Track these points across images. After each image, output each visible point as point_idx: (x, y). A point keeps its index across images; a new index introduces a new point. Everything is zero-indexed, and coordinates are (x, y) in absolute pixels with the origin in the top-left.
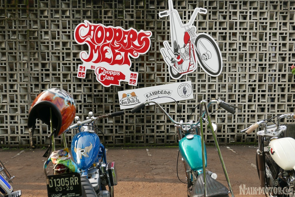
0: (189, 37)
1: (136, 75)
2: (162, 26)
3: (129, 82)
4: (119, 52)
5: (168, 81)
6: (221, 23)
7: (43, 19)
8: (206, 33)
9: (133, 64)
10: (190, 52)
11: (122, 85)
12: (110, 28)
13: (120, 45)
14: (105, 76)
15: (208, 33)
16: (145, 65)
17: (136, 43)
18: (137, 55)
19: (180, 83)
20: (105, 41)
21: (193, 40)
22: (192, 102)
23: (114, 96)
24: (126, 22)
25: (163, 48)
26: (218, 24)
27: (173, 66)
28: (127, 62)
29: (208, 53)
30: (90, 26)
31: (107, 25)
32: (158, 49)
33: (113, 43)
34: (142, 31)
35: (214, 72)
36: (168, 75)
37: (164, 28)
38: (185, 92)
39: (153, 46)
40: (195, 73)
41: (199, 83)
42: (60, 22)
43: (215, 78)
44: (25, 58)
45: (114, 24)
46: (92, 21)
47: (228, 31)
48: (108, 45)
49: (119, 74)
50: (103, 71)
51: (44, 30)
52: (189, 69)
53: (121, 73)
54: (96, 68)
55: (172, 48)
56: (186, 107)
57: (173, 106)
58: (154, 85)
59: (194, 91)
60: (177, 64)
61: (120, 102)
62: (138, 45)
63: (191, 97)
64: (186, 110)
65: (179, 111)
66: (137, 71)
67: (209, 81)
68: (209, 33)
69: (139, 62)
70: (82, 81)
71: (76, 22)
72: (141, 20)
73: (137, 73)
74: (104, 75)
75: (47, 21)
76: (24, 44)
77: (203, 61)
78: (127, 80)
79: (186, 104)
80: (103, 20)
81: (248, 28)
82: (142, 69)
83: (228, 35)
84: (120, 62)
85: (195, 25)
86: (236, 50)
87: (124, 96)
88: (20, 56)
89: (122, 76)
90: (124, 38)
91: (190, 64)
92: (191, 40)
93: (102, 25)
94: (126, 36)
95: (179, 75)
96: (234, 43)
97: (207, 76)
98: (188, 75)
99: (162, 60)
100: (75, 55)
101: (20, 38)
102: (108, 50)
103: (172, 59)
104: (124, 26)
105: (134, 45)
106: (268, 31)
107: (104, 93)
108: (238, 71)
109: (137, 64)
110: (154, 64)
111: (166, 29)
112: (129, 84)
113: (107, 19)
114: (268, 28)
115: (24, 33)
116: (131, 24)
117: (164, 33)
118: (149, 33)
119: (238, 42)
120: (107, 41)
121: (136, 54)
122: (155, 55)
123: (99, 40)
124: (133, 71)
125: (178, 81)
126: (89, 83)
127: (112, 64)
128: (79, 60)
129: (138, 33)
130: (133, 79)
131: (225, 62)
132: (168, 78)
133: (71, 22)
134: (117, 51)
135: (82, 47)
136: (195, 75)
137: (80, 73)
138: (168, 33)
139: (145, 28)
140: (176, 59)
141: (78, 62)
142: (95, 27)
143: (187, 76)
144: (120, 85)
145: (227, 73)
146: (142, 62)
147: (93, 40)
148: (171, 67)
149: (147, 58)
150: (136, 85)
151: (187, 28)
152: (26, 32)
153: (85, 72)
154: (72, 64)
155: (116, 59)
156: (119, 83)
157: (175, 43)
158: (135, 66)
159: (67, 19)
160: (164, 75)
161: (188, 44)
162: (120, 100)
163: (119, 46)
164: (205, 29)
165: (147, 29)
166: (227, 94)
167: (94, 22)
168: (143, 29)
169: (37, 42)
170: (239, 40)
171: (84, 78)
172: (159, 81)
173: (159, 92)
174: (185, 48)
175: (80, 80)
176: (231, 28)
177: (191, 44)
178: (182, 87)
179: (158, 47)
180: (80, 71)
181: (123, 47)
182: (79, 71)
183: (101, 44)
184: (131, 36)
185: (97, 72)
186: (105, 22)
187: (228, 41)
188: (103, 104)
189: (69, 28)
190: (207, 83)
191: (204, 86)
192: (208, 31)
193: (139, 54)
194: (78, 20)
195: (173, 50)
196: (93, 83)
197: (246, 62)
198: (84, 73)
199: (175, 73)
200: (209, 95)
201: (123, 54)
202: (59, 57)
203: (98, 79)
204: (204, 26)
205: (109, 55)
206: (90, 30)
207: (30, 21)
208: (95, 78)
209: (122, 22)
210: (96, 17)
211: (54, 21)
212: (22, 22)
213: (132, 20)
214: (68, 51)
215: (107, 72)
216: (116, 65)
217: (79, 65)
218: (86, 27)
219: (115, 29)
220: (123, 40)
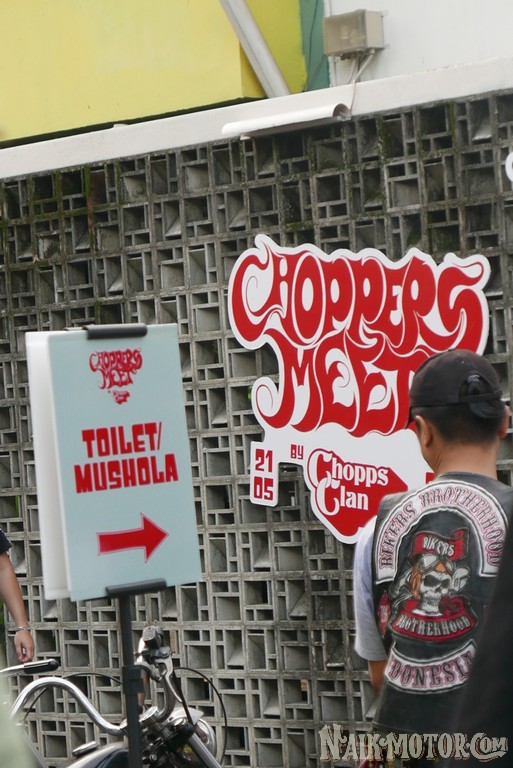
4: (376, 370)
7: (134, 247)
12: (340, 262)
13: (380, 340)
14: (336, 493)
17: (434, 321)
24: (395, 220)
30: (277, 261)
33: (354, 331)
34: (451, 260)
39: (501, 329)
42: (186, 251)
45: (353, 239)
46: (283, 237)
48: (335, 342)
49: (386, 479)
50: (328, 466)
53: (391, 474)
54: (306, 455)
71: (233, 247)
72: (446, 204)
74: (335, 485)
75: (149, 256)
80: (319, 223)
89: (397, 488)
90: (391, 304)
93: (314, 251)
94: (398, 291)
100: (243, 393)
102: (340, 367)
105: (428, 335)
113: (329, 221)
116: (413, 228)
118: (476, 267)
120: (335, 323)
122: (511, 377)
123: (308, 322)
126: (292, 527)
127: (358, 433)
128: (252, 419)
129: (437, 272)
134: (370, 368)
137: (258, 480)
142: (292, 260)
147: (286, 323)
153: (274, 476)
154: (232, 442)
155: (370, 407)
159: (206, 240)
163: (373, 342)
167: (291, 242)
168: (454, 247)
171: (273, 503)
175: (261, 512)
180: (259, 474)
181: (391, 347)
182: (254, 473)
183: (314, 342)
184: (415, 290)
185: (310, 474)
189: (213, 276)
194: (238, 236)
196: (304, 528)
198: (269, 482)
201: (391, 377)
202: (190, 411)
203: (318, 505)
205: (345, 391)
206: (277, 279)
207: (100, 261)
208: (307, 499)
209: (381, 222)
210: (294, 214)
211: (168, 254)
212: (83, 269)
213: (414, 208)
214: (218, 383)
215: (343, 472)
216: (373, 436)
217: (255, 445)
218: (263, 267)
219: (356, 264)
220: (386, 314)
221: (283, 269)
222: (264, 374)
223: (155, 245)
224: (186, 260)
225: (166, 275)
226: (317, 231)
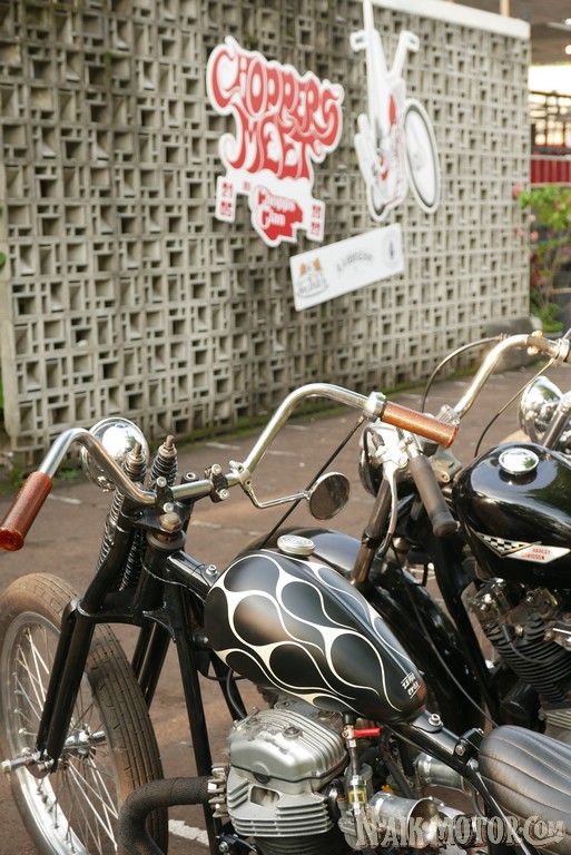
0: (396, 109)
1: (320, 208)
3: (309, 230)
4: (291, 141)
5: (367, 225)
8: (416, 99)
11: (298, 239)
12: (274, 69)
13: (294, 121)
14: (268, 214)
15: (419, 99)
16: (332, 180)
17: (319, 117)
19: (385, 230)
20: (266, 109)
21: (400, 116)
22: (400, 278)
23: (283, 272)
25: (358, 136)
26: (431, 78)
27: (375, 186)
28: (305, 172)
29: (421, 151)
31: (269, 59)
33: (281, 113)
34: (326, 83)
35: (429, 200)
36: (366, 208)
43: (429, 215)
44: (102, 153)
45: (280, 57)
46: (242, 42)
47: (443, 97)
48: (272, 119)
49: (294, 208)
50: (264, 197)
51: (144, 57)
52: (396, 192)
53: (296, 205)
54: (252, 189)
55: (373, 136)
56: (393, 293)
59: (404, 250)
60: (380, 180)
62: (322, 123)
63: (400, 266)
66: (321, 197)
67: (422, 224)
68: (421, 101)
69: (322, 172)
70: (227, 228)
73: (322, 205)
74: (267, 209)
77: (414, 173)
78: (306, 224)
79: (393, 284)
81: (467, 92)
82: (327, 194)
83: (443, 108)
87: (303, 269)
89: (298, 213)
90: (299, 102)
92: (397, 114)
93: (261, 58)
94: (303, 96)
95: (383, 208)
97: (419, 210)
98: (396, 208)
99: (358, 167)
102: (272, 135)
103: (374, 166)
104: (297, 64)
105: (315, 124)
107: (267, 264)
111: (362, 80)
112: (309, 236)
113: (267, 41)
115: (99, 63)
117: (358, 92)
118: (338, 91)
120: (271, 107)
121: (319, 150)
124: (315, 197)
125: (382, 224)
127: (281, 178)
129: (321, 90)
130: (316, 221)
132: (366, 217)
133: (200, 39)
134: (288, 138)
135: (224, 122)
137: (223, 203)
139: (331, 74)
140: (378, 166)
141: (218, 169)
142: (248, 61)
144: (295, 239)
146: (327, 172)
147: (244, 101)
149: (335, 160)
150: (321, 237)
151: (392, 84)
152: (101, 58)
153: (233, 201)
154: (205, 176)
155: (287, 163)
156: (294, 233)
158: (316, 183)
159: (193, 29)
160: (360, 208)
161: (394, 126)
162: (295, 283)
163: (291, 123)
164: (415, 89)
165: (334, 78)
166: (444, 255)
168: (328, 77)
169: (128, 98)
170: (457, 122)
171: (232, 219)
173: (357, 256)
174: (391, 136)
178: (388, 242)
180: (224, 199)
181: (299, 128)
182: (220, 198)
183: (259, 117)
184: (311, 97)
185: (254, 201)
186: (265, 47)
187: (444, 124)
188: (267, 296)
190: (419, 229)
192: (418, 93)
193: (326, 149)
195: (374, 141)
198: (230, 205)
199: (378, 203)
201: (298, 147)
203: (257, 220)
204: (414, 81)
205: (274, 152)
206: (240, 71)
215: (272, 202)
217: (220, 180)
218: (232, 60)
219: (282, 73)
220: (297, 106)
221: (244, 65)
222: (227, 132)
223: (154, 22)
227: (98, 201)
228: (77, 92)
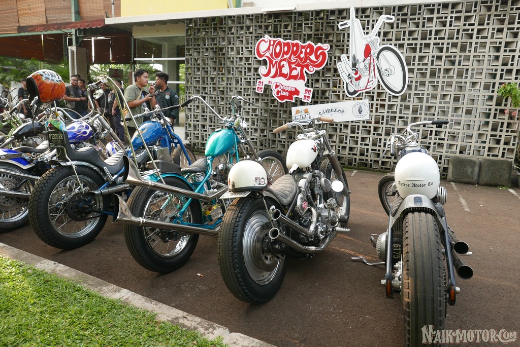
0: (371, 50)
1: (310, 91)
2: (342, 38)
3: (303, 98)
4: (295, 67)
5: (343, 99)
6: (411, 33)
7: (230, 35)
8: (391, 44)
9: (308, 80)
10: (370, 67)
11: (296, 101)
12: (288, 43)
13: (297, 60)
14: (280, 92)
15: (393, 44)
16: (320, 80)
17: (313, 57)
18: (313, 70)
19: (356, 101)
20: (283, 56)
21: (374, 53)
22: (367, 122)
23: (288, 112)
24: (305, 35)
25: (340, 63)
26: (407, 33)
27: (350, 83)
28: (302, 78)
29: (392, 68)
30: (270, 41)
31: (286, 39)
32: (335, 64)
33: (290, 58)
34: (319, 45)
35: (397, 90)
36: (344, 92)
37: (343, 41)
38: (360, 112)
39: (331, 61)
40: (374, 91)
41: (377, 102)
42: (244, 37)
43: (397, 97)
44: (215, 73)
45: (292, 38)
46: (272, 36)
47: (419, 42)
48: (285, 60)
49: (294, 90)
50: (279, 86)
51: (231, 46)
52: (367, 86)
53: (296, 89)
54: (273, 83)
55: (350, 63)
56: (361, 128)
57: (346, 126)
58: (328, 102)
59: (372, 111)
60: (354, 80)
61: (293, 119)
62: (315, 60)
63: (367, 118)
64: (360, 131)
65: (353, 131)
66: (312, 87)
67: (389, 101)
68: (395, 45)
69: (314, 78)
70: (260, 95)
71: (257, 38)
72: (320, 32)
73: (312, 90)
74: (280, 90)
75: (234, 37)
76: (214, 60)
77: (384, 78)
78: (301, 96)
79: (361, 124)
80: (283, 34)
81: (446, 37)
82: (317, 86)
83: (418, 46)
84: (295, 77)
85: (379, 36)
86: (427, 64)
87: (298, 112)
88: (211, 71)
89: (297, 92)
90: (301, 53)
91: (368, 80)
92: (372, 53)
93: (281, 40)
94: (303, 50)
95: (355, 92)
96: (426, 56)
97: (387, 94)
98: (366, 93)
99: (339, 76)
100: (256, 70)
101: (212, 55)
102: (285, 65)
103: (349, 75)
104: (302, 39)
105: (310, 60)
106: (474, 40)
107: (279, 108)
108: (428, 90)
109: (312, 80)
110: (329, 80)
111: (346, 41)
112: (303, 101)
113: (286, 34)
114: (475, 36)
115: (214, 50)
116: (309, 37)
117: (343, 46)
118: (326, 46)
119: (431, 55)
120: (285, 55)
121: (311, 69)
122: (332, 71)
123: (277, 55)
124: (308, 86)
125: (354, 99)
126: (266, 98)
127: (288, 80)
128: (258, 75)
129: (315, 47)
130: (307, 95)
131: (411, 79)
132: (343, 96)
133: (253, 37)
134: (293, 66)
135: (262, 62)
136: (373, 93)
137: (258, 88)
138: (348, 46)
139: (323, 41)
140: (353, 75)
141: (258, 77)
142: (274, 41)
143: (364, 94)
144: (294, 101)
145: (413, 92)
146: (318, 78)
147: (271, 55)
148: (347, 84)
149: (323, 73)
150: (310, 102)
151: (369, 40)
152: (216, 48)
153: (263, 87)
154: (252, 79)
155: (292, 74)
156: (294, 99)
157: (354, 57)
158: (310, 81)
159: (250, 35)
160: (339, 92)
161: (369, 58)
162: (293, 116)
163: (295, 60)
164: (391, 40)
165: (325, 42)
166: (410, 116)
167: (274, 37)
168: (321, 42)
169: (224, 58)
170: (432, 52)
171: (262, 92)
172: (334, 98)
173: (333, 111)
174: (365, 62)
175: (258, 94)
176: (424, 38)
177: (372, 58)
178: (358, 106)
179: (335, 61)
180: (259, 86)
181: (300, 62)
182: (257, 86)
183: (278, 59)
184: (308, 50)
185: (273, 87)
186: (284, 36)
187: (418, 55)
188: (278, 119)
189: (251, 43)
190: (387, 103)
191: (383, 106)
192: (393, 42)
193: (316, 69)
194: (260, 35)
195: (351, 65)
196: (270, 98)
197: (438, 80)
198: (261, 88)
199: (351, 91)
200: (388, 117)
201: (299, 69)
202: (241, 72)
203: (274, 94)
204: (390, 37)
205: (286, 70)
206: (270, 45)
207: (220, 38)
208: (271, 93)
209: (300, 35)
210: (276, 32)
211: (239, 38)
212: (213, 39)
213: (310, 32)
214: (250, 66)
215: (282, 88)
216: (292, 81)
217: (258, 80)
218: (266, 42)
219: (292, 44)
220: (300, 54)
221: (272, 43)
222: (263, 65)
223: (235, 35)
224: (244, 39)
225: (238, 42)
226: (282, 36)
227: (212, 86)
228: (208, 58)
